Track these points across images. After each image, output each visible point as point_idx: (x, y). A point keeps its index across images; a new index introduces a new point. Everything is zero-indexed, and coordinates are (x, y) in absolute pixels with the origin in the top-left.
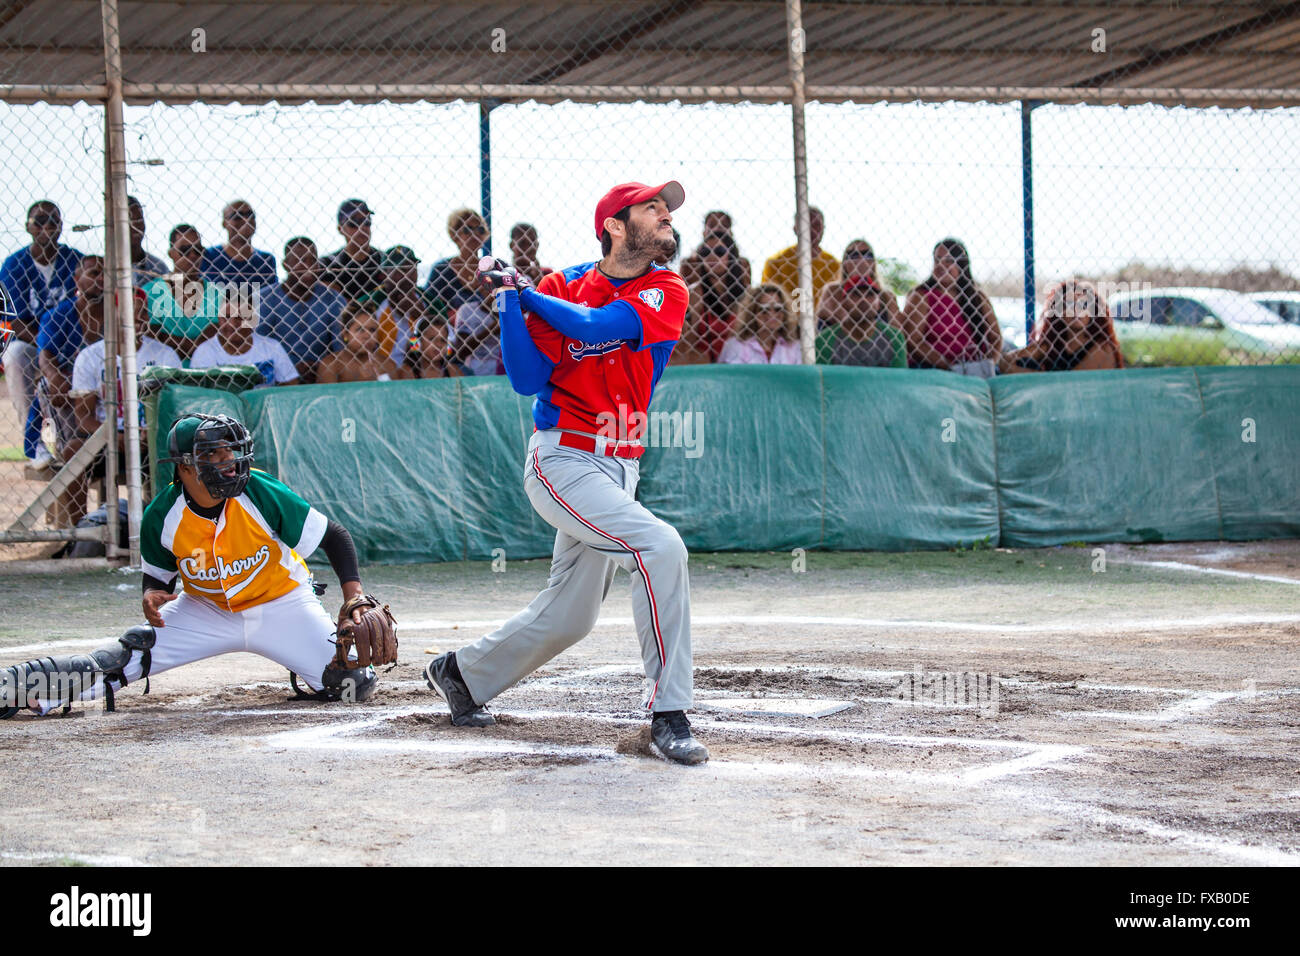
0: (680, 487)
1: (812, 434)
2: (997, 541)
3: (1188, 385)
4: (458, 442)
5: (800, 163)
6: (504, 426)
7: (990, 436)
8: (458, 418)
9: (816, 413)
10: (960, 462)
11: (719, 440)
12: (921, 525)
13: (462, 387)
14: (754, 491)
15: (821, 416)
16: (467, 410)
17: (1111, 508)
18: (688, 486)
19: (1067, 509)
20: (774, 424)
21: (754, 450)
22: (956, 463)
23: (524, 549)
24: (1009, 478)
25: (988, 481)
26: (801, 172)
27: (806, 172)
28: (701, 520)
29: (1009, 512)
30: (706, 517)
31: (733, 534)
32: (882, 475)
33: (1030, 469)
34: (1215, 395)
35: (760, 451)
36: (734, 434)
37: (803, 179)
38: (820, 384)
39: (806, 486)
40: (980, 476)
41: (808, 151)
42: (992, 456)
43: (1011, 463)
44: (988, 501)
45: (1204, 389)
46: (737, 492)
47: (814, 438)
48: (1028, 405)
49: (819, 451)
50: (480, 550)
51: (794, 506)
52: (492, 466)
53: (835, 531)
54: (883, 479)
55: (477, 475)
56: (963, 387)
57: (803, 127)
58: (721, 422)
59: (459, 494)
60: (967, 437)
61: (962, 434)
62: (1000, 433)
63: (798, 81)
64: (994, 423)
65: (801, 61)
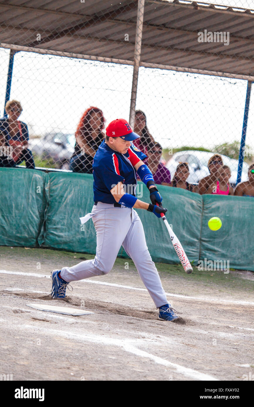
0: (64, 223)
2: (197, 264)
5: (134, 94)
7: (200, 219)
10: (185, 228)
11: (83, 206)
12: (165, 252)
17: (247, 256)
18: (68, 223)
19: (228, 254)
22: (184, 228)
24: (206, 238)
25: (197, 237)
26: (134, 98)
27: (136, 98)
28: (71, 238)
29: (204, 252)
30: (73, 237)
31: (84, 246)
32: (150, 228)
33: (215, 235)
36: (90, 204)
37: (134, 101)
40: (194, 235)
41: (138, 89)
42: (200, 228)
44: (195, 246)
48: (218, 208)
54: (151, 231)
56: (191, 197)
57: (137, 79)
58: (85, 198)
61: (188, 217)
62: (204, 218)
63: (137, 59)
64: (202, 214)
65: (140, 51)
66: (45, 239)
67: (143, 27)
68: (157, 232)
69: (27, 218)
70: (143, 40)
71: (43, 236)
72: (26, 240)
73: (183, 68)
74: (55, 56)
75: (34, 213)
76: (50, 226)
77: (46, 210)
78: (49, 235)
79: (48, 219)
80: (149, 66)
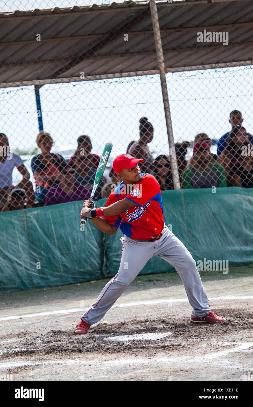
4: (26, 237)
5: (166, 102)
6: (45, 229)
8: (24, 227)
9: (182, 210)
10: (248, 226)
13: (26, 213)
15: (184, 212)
16: (29, 223)
22: (246, 227)
23: (59, 281)
26: (167, 106)
27: (169, 106)
32: (213, 235)
37: (168, 109)
38: (183, 198)
41: (169, 97)
47: (182, 221)
49: (185, 227)
50: (38, 283)
52: (41, 247)
54: (214, 237)
55: (35, 251)
56: (247, 193)
57: (166, 87)
59: (28, 260)
61: (248, 214)
63: (162, 66)
65: (162, 58)
66: (110, 268)
67: (161, 33)
68: (221, 237)
69: (87, 251)
70: (163, 46)
71: (106, 265)
72: (90, 273)
73: (210, 65)
74: (79, 82)
75: (92, 244)
76: (111, 254)
77: (104, 239)
78: (112, 263)
79: (109, 248)
80: (175, 71)
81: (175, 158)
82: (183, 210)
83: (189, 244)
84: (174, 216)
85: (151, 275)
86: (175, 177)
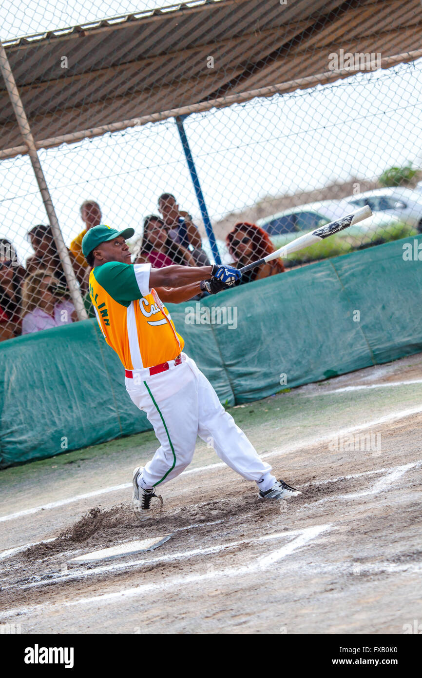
0: (21, 420)
1: (97, 364)
2: (233, 403)
3: (328, 272)
5: (45, 192)
7: (212, 336)
9: (96, 350)
11: (38, 384)
14: (69, 410)
15: (100, 351)
17: (300, 363)
18: (26, 418)
19: (272, 370)
20: (71, 364)
21: (63, 385)
24: (230, 360)
25: (216, 364)
26: (47, 198)
27: (50, 197)
28: (39, 438)
29: (236, 382)
33: (243, 351)
34: (347, 274)
35: (67, 384)
36: (47, 377)
37: (49, 202)
38: (94, 331)
39: (102, 399)
40: (212, 363)
41: (48, 184)
42: (216, 349)
43: (229, 351)
44: (221, 378)
45: (339, 272)
46: (59, 414)
47: (99, 367)
49: (105, 374)
51: (98, 413)
53: (128, 422)
57: (40, 169)
58: (37, 371)
60: (197, 341)
61: (194, 340)
62: (217, 333)
63: (29, 140)
64: (212, 328)
65: (28, 127)
66: (2, 454)
67: (19, 91)
73: (101, 127)
78: (5, 447)
80: (51, 143)
81: (73, 274)
82: (98, 349)
83: (115, 398)
84: (86, 360)
85: (68, 454)
86: (77, 301)
